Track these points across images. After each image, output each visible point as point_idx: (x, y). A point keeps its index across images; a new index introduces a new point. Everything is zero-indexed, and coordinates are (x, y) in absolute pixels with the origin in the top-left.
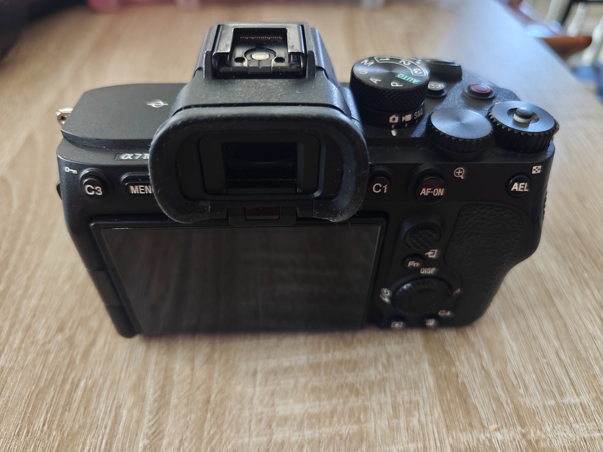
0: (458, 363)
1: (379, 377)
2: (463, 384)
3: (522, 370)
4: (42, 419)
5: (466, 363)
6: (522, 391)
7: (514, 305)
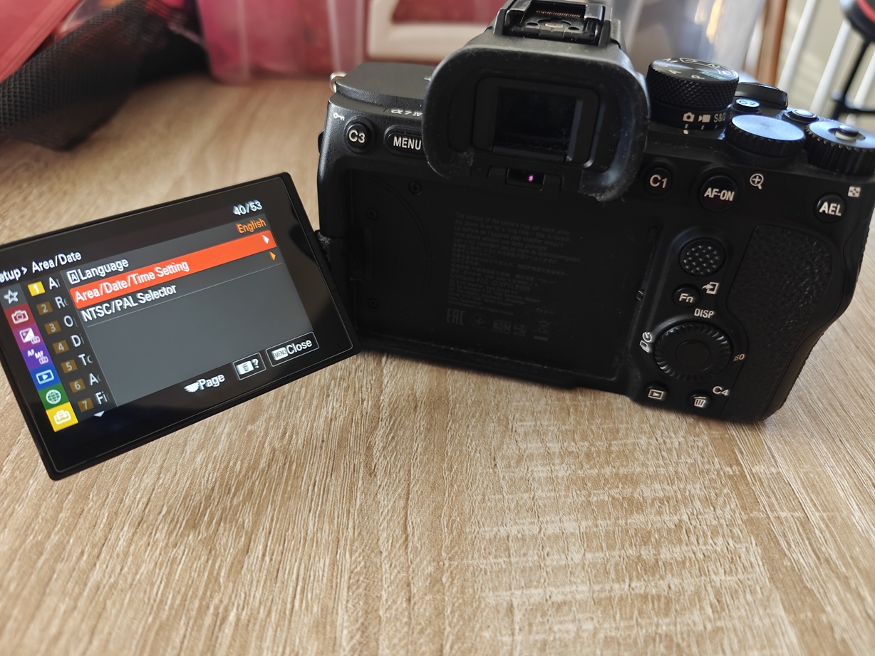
0: (828, 609)
1: (709, 626)
2: (843, 641)
5: (841, 609)
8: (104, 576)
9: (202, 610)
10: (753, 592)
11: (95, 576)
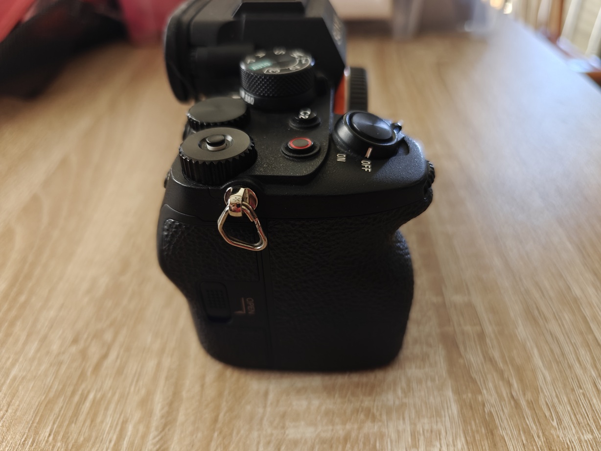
0: (485, 392)
1: (397, 402)
2: (491, 414)
3: (555, 400)
4: (48, 430)
5: (493, 392)
6: (555, 424)
7: (547, 332)
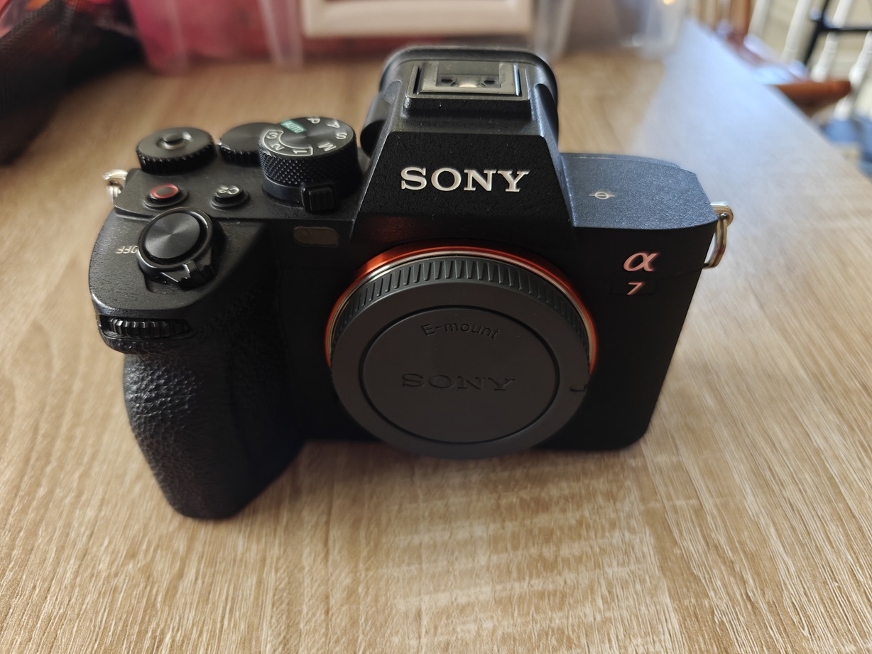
0: (712, 594)
1: (598, 618)
2: (722, 623)
5: (723, 594)
6: (806, 633)
8: (54, 608)
9: (142, 634)
10: (642, 582)
11: (47, 608)
